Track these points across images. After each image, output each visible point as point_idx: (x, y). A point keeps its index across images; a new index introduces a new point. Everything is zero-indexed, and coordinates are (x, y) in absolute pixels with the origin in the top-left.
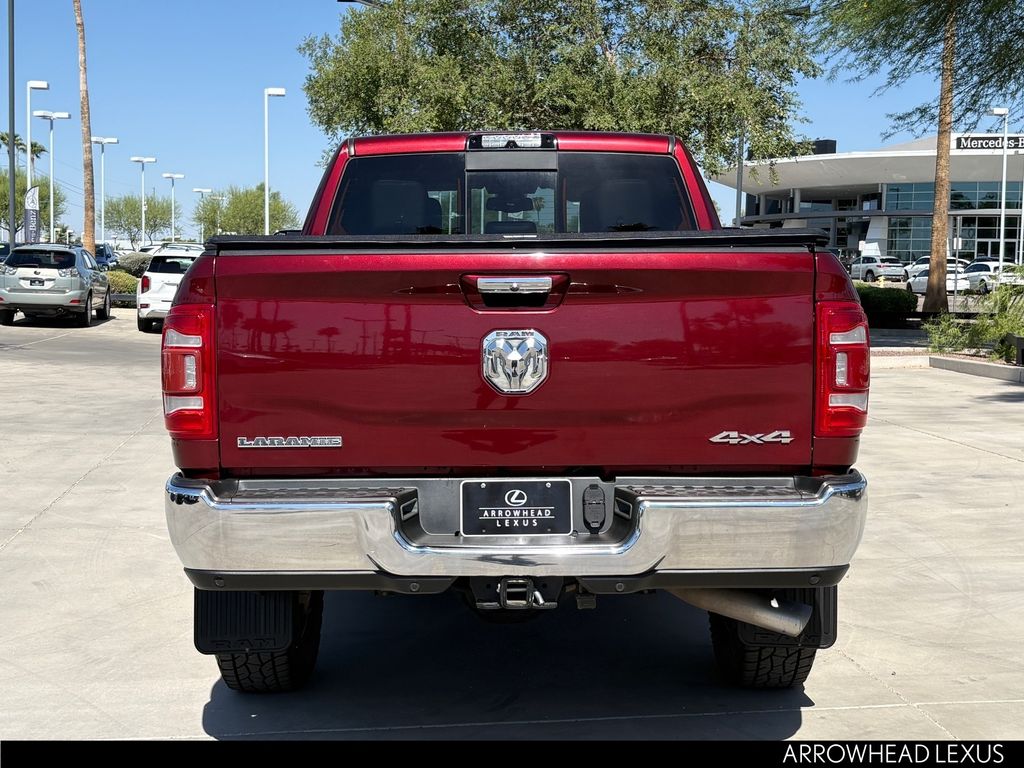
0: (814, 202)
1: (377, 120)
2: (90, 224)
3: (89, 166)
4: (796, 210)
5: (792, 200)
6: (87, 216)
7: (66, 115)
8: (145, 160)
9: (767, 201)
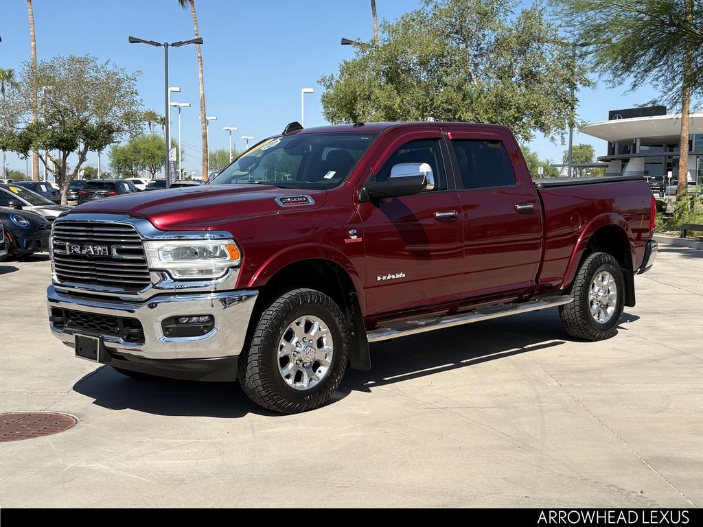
0: (651, 146)
1: (355, 118)
2: (205, 168)
3: (205, 136)
4: (638, 151)
5: (635, 145)
6: (204, 164)
7: (188, 105)
8: (232, 129)
9: (619, 145)
